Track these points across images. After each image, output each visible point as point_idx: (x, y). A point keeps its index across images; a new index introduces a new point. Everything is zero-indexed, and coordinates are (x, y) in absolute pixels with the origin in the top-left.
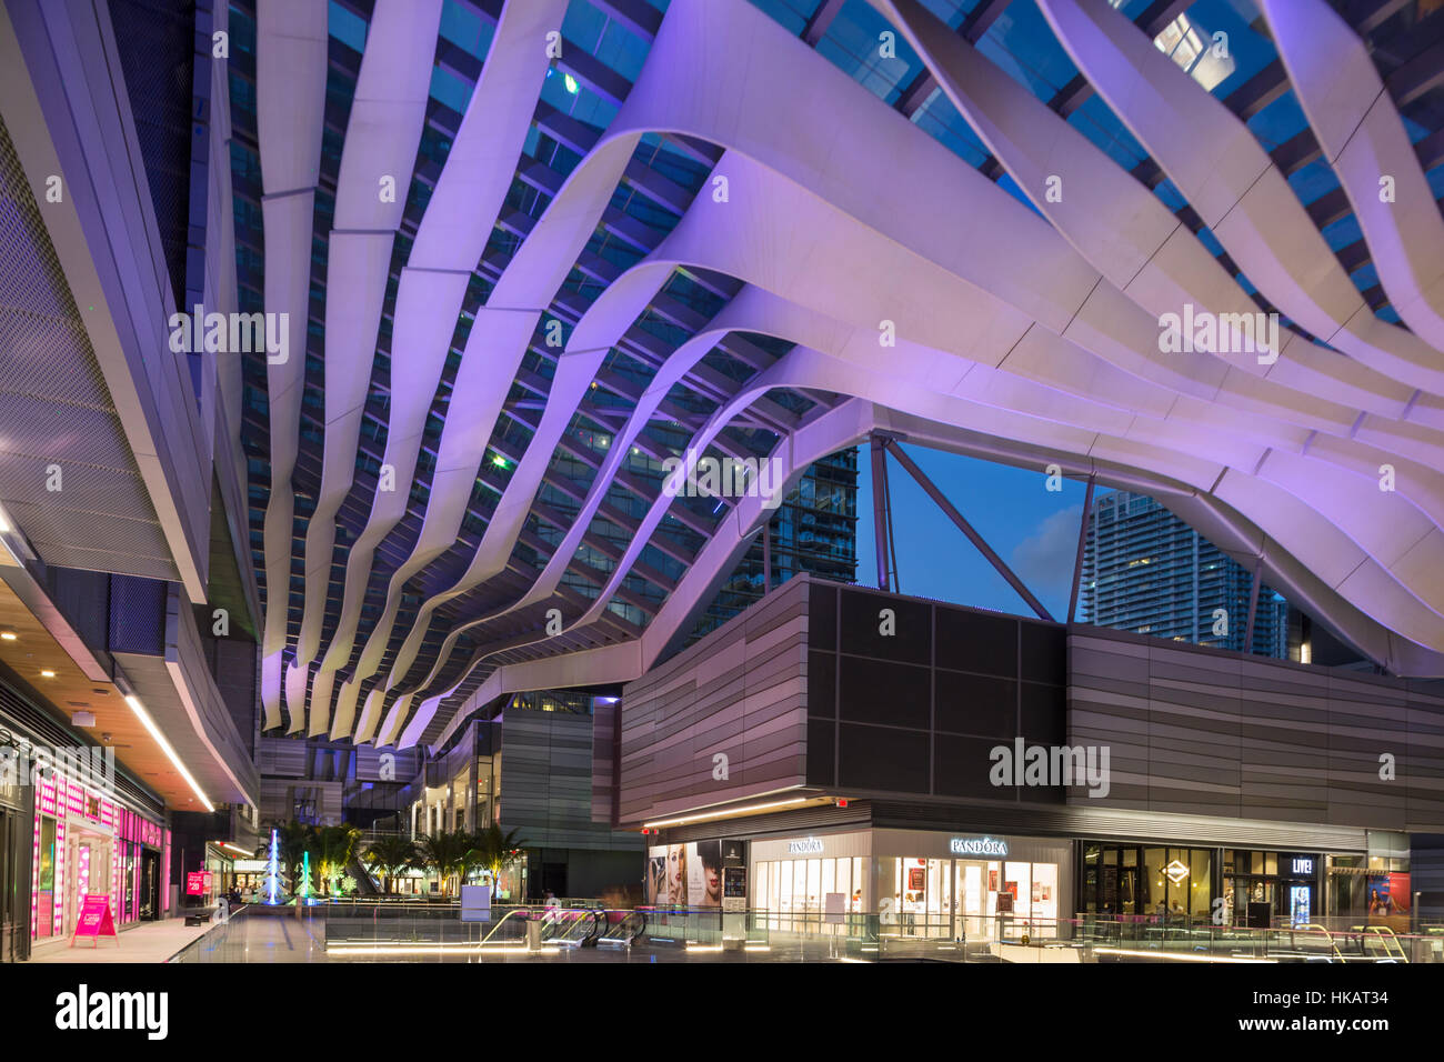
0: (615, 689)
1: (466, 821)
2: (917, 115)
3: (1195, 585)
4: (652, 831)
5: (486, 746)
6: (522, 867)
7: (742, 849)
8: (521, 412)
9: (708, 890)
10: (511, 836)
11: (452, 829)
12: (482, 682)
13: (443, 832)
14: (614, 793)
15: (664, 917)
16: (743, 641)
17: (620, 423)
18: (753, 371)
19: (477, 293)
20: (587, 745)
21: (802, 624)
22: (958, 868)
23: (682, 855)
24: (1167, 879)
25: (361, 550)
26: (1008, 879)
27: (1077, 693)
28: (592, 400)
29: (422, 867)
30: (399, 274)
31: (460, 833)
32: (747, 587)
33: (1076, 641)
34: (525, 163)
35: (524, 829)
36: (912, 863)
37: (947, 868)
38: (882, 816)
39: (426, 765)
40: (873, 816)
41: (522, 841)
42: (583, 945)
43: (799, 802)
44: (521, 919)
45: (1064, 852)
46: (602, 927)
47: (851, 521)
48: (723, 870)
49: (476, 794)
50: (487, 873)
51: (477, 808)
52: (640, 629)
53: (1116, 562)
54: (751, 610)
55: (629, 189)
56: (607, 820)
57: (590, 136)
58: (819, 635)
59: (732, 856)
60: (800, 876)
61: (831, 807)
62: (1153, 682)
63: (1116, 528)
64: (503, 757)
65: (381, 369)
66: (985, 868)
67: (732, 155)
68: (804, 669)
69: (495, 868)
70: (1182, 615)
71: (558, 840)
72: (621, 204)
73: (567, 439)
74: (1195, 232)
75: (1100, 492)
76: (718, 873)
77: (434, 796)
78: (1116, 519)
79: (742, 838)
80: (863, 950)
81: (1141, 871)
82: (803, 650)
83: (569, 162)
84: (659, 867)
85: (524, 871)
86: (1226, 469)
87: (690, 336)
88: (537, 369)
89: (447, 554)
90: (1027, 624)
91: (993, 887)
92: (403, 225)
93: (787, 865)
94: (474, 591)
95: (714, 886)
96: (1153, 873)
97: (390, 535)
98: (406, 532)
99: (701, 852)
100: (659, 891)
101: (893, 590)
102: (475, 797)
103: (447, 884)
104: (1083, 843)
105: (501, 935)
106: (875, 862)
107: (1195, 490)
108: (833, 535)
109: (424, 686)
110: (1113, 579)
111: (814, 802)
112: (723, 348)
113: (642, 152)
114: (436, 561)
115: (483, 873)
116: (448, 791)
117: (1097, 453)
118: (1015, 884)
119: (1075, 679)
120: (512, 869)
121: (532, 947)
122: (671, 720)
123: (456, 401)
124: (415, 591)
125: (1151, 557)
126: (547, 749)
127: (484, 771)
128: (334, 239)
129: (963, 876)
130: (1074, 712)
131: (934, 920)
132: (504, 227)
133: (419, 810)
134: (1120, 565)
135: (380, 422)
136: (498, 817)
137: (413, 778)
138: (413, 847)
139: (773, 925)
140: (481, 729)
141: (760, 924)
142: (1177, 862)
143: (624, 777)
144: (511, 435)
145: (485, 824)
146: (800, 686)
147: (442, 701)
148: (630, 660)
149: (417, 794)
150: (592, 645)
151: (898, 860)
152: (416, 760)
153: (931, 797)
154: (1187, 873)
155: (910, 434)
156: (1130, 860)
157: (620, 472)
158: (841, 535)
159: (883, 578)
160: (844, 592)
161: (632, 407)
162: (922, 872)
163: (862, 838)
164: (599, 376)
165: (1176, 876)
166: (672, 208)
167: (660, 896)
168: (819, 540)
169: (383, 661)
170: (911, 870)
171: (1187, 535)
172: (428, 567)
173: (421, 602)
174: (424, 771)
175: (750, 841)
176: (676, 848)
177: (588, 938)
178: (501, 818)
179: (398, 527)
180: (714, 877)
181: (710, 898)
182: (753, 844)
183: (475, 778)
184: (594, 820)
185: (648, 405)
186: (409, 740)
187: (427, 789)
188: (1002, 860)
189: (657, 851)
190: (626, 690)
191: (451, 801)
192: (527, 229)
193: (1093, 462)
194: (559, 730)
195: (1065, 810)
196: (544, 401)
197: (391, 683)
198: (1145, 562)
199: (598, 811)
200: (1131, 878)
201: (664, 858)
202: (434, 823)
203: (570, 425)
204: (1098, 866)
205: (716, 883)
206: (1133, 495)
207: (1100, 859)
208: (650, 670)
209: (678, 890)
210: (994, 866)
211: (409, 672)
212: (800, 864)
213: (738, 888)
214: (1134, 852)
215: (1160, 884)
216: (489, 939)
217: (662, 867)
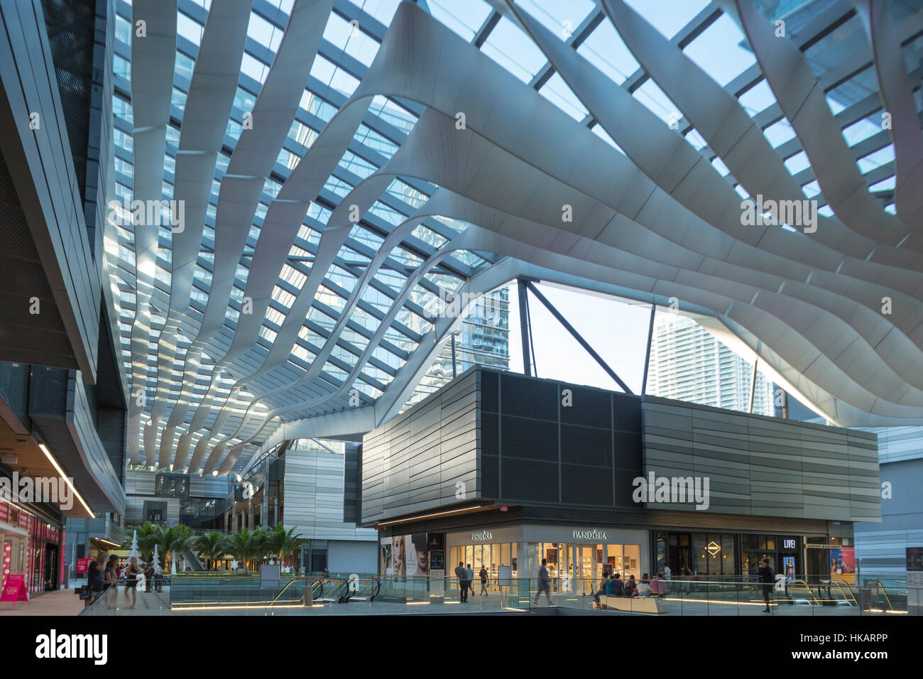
0: (358, 437)
1: (261, 523)
4: (383, 527)
7: (441, 538)
9: (419, 566)
10: (292, 531)
12: (272, 434)
14: (357, 505)
15: (390, 583)
16: (440, 407)
20: (340, 473)
21: (476, 395)
22: (577, 549)
23: (402, 543)
24: (707, 554)
26: (609, 555)
27: (648, 438)
33: (647, 406)
35: (299, 527)
36: (549, 546)
37: (571, 550)
38: (529, 517)
41: (298, 535)
42: (340, 602)
43: (477, 508)
45: (643, 537)
46: (351, 590)
47: (505, 332)
50: (276, 556)
58: (487, 403)
59: (435, 543)
60: (478, 555)
61: (496, 512)
62: (695, 431)
63: (668, 337)
68: (479, 424)
69: (281, 553)
70: (710, 389)
71: (320, 533)
76: (426, 555)
77: (241, 507)
78: (667, 331)
79: (441, 532)
80: (520, 602)
81: (691, 549)
82: (477, 412)
84: (387, 551)
90: (616, 394)
91: (600, 561)
93: (470, 548)
95: (423, 562)
96: (698, 550)
99: (414, 541)
100: (387, 566)
101: (533, 375)
103: (249, 564)
104: (657, 532)
105: (286, 596)
108: (495, 341)
111: (486, 508)
115: (273, 556)
116: (250, 503)
118: (614, 558)
119: (647, 430)
120: (292, 553)
121: (306, 604)
122: (395, 458)
126: (314, 476)
127: (274, 490)
129: (581, 554)
130: (647, 449)
133: (230, 516)
137: (228, 496)
141: (452, 587)
142: (713, 542)
143: (364, 494)
146: (476, 435)
149: (229, 505)
151: (540, 544)
152: (230, 484)
153: (560, 504)
154: (720, 549)
156: (684, 542)
158: (499, 341)
159: (527, 367)
160: (502, 375)
162: (555, 551)
165: (713, 551)
167: (388, 569)
168: (486, 344)
170: (548, 550)
174: (234, 491)
175: (446, 533)
176: (398, 538)
177: (342, 597)
180: (423, 557)
181: (420, 570)
182: (448, 535)
187: (235, 502)
188: (605, 542)
190: (365, 438)
191: (251, 510)
193: (654, 297)
194: (322, 464)
195: (643, 512)
200: (684, 553)
201: (390, 545)
202: (240, 524)
205: (424, 560)
208: (380, 426)
209: (400, 565)
210: (600, 547)
212: (478, 547)
213: (439, 564)
214: (686, 537)
215: (704, 557)
216: (278, 599)
217: (390, 550)
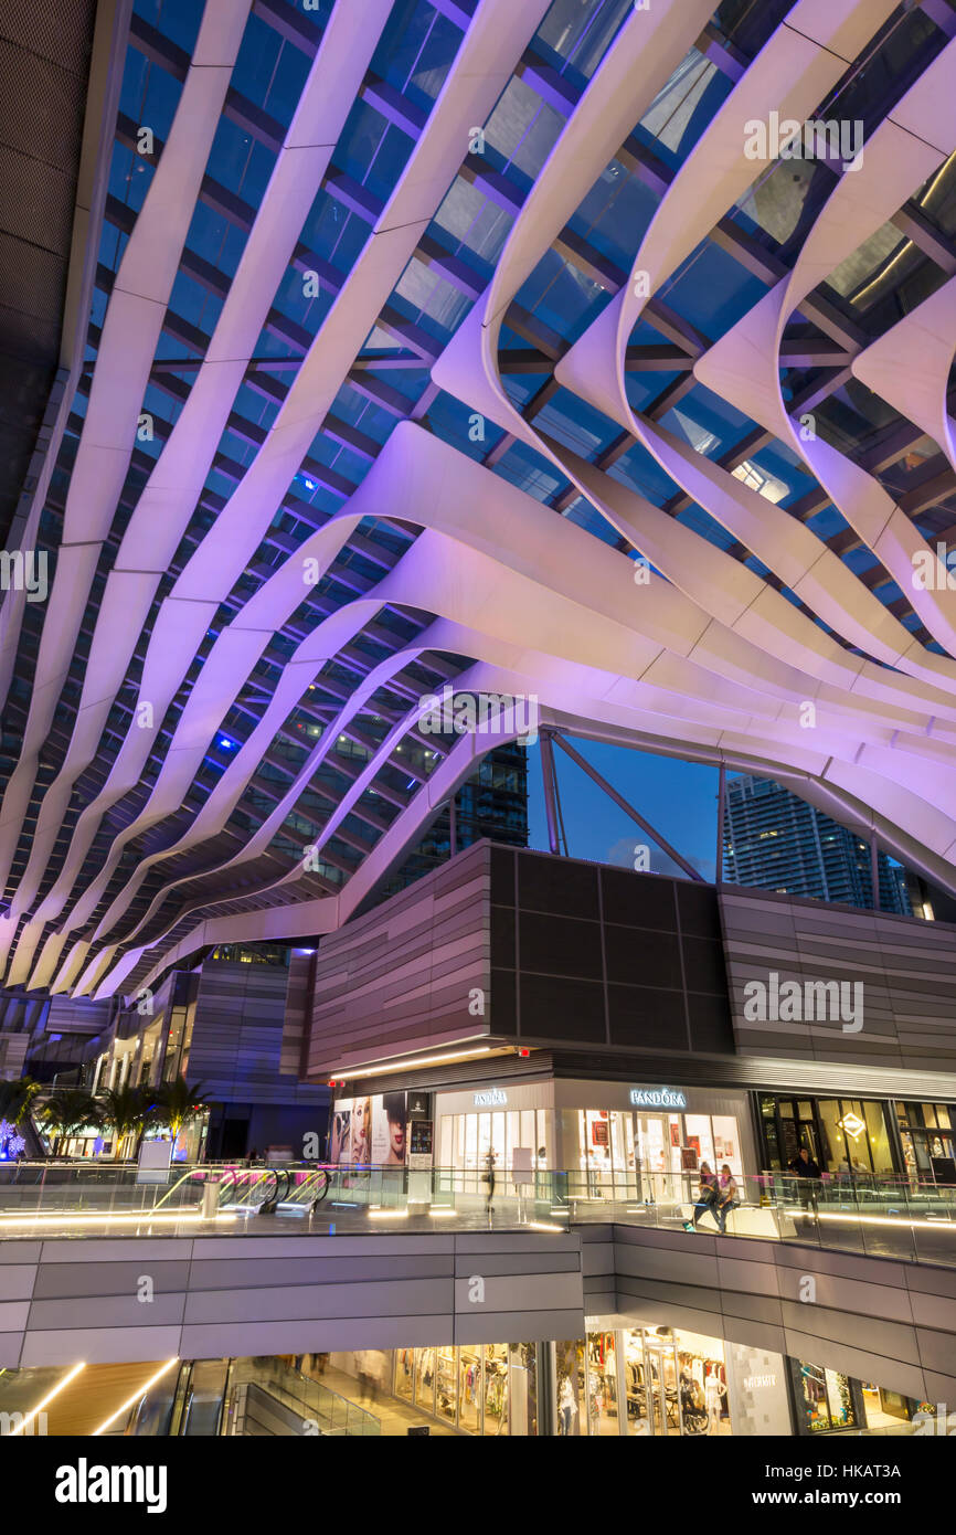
0: (312, 941)
1: (152, 1075)
2: (566, 512)
3: (819, 853)
4: (339, 1083)
5: (181, 998)
6: (204, 1125)
7: (427, 1100)
8: (249, 706)
9: (393, 1148)
10: (196, 1088)
11: (136, 1083)
12: (186, 934)
13: (126, 1084)
14: (303, 1044)
15: (345, 1179)
16: (432, 897)
17: (332, 716)
18: (445, 680)
19: (224, 616)
20: (282, 996)
21: (485, 882)
22: (639, 1122)
23: (368, 1109)
24: (845, 1134)
25: (91, 814)
26: (689, 1134)
27: (732, 947)
28: (310, 697)
29: (100, 1126)
30: (161, 602)
31: (144, 1086)
32: (434, 852)
33: (726, 900)
34: (271, 532)
35: (209, 1082)
36: (594, 1116)
37: (629, 1122)
38: (565, 1066)
39: (120, 1016)
40: (554, 1065)
41: (204, 1096)
42: (262, 1212)
43: (484, 1051)
44: (198, 1183)
45: (740, 1103)
46: (283, 1191)
47: (521, 797)
48: (409, 1126)
49: (166, 1045)
50: (166, 1131)
51: (165, 1060)
52: (339, 886)
53: (749, 834)
54: (437, 871)
55: (350, 551)
56: (294, 1072)
57: (324, 518)
58: (499, 893)
59: (418, 1109)
60: (485, 1131)
61: (514, 1057)
62: (799, 936)
63: (745, 806)
64: (198, 1007)
65: (136, 668)
66: (666, 1121)
67: (429, 532)
68: (487, 923)
69: (176, 1126)
70: (813, 879)
71: (241, 1093)
72: (343, 559)
73: (287, 726)
74: (779, 590)
75: (730, 777)
76: (403, 1128)
77: (123, 1048)
78: (744, 799)
79: (427, 1090)
80: (553, 1214)
81: (817, 1123)
82: (486, 906)
83: (304, 533)
84: (343, 1123)
85: (205, 1129)
86: (831, 758)
87: (394, 653)
88: (266, 674)
89: (170, 818)
90: (681, 884)
91: (676, 1143)
92: (170, 569)
93: (472, 1118)
94: (190, 851)
95: (399, 1143)
96: (829, 1127)
97: (120, 801)
98: (136, 799)
99: (387, 1105)
100: (342, 1149)
101: (563, 854)
102: (164, 1049)
103: (122, 1145)
104: (759, 1095)
105: (175, 1201)
106: (558, 1115)
107: (809, 775)
108: (506, 810)
109: (130, 938)
110: (748, 848)
111: (498, 1051)
112: (419, 662)
113: (360, 531)
114: (159, 824)
115: (162, 1131)
116: (138, 1042)
117: (725, 745)
118: (696, 1139)
119: (729, 934)
120: (192, 1127)
121: (207, 1215)
122: (362, 972)
123: (195, 696)
124: (135, 851)
125: (778, 830)
126: (241, 999)
127: (177, 1020)
128: (112, 576)
129: (645, 1129)
130: (732, 963)
131: (620, 1179)
132: (250, 572)
133: (104, 1063)
134: (753, 836)
135: (127, 709)
136: (184, 1070)
137: (104, 1029)
138: (94, 1102)
139: (458, 1187)
140: (178, 980)
141: (444, 1186)
142: (850, 1115)
143: (315, 1027)
144: (239, 724)
145: (170, 1077)
146: (484, 938)
147: (146, 952)
148: (327, 915)
149: (105, 1045)
150: (294, 900)
151: (581, 1112)
152: (110, 1010)
153: (608, 1047)
154: (864, 1127)
155: (571, 729)
156: (806, 1114)
157: (329, 755)
158: (515, 810)
159: (554, 843)
160: (520, 854)
161: (343, 704)
162: (604, 1125)
163: (543, 1089)
164: (317, 680)
165: (853, 1130)
166: (384, 565)
167: (343, 1155)
168: (496, 815)
169: (94, 914)
170: (594, 1123)
171: (805, 813)
172: (150, 829)
173: (139, 860)
174: (116, 1022)
175: (435, 1093)
176: (361, 1101)
177: (267, 1203)
178: (188, 1070)
179: (129, 795)
180: (398, 1132)
181: (394, 1155)
182: (438, 1096)
183: (167, 1028)
184: (283, 1071)
185: (356, 703)
186: (107, 990)
187: (117, 1041)
188: (682, 1112)
189: (343, 1105)
190: (322, 942)
191: (139, 1053)
192: (269, 575)
193: (722, 752)
194: (255, 981)
195: (737, 1061)
196: (270, 697)
197: (97, 935)
198: (774, 834)
199: (287, 1063)
200: (808, 1132)
201: (349, 1112)
202: (118, 1077)
203: (290, 717)
204: (775, 1119)
205: (401, 1139)
206: (755, 779)
207: (777, 1111)
208: (345, 924)
209: (362, 1147)
210: (674, 1119)
211: (118, 924)
212: (485, 1117)
213: (424, 1144)
214: (809, 1104)
215: (839, 1138)
216: (160, 1207)
217: (347, 1122)
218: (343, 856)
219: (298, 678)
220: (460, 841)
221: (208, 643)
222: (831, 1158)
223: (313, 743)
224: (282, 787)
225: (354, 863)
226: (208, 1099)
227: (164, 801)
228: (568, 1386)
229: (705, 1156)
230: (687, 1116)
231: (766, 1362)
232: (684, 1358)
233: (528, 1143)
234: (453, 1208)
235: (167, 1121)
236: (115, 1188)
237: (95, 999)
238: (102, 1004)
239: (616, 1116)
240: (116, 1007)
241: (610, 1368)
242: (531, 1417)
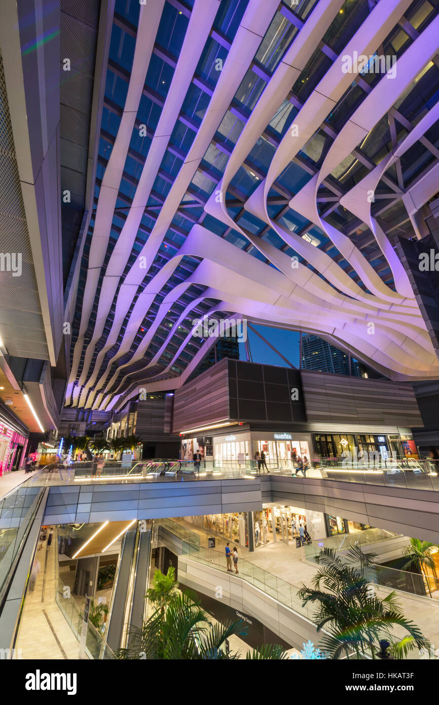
0: (173, 391)
1: (124, 434)
2: (249, 252)
3: (331, 358)
4: (183, 435)
5: (132, 410)
6: (141, 448)
7: (211, 439)
8: (150, 318)
10: (138, 438)
11: (120, 436)
12: (133, 390)
13: (117, 437)
14: (171, 423)
15: (186, 464)
16: (210, 376)
17: (176, 320)
18: (210, 307)
19: (140, 289)
20: (163, 408)
21: (227, 371)
22: (277, 444)
23: (192, 442)
24: (342, 446)
25: (102, 354)
26: (293, 447)
28: (168, 314)
29: (109, 450)
30: (121, 285)
31: (122, 437)
32: (210, 362)
33: (303, 374)
34: (154, 262)
35: (142, 436)
36: (263, 442)
37: (274, 444)
38: (253, 428)
39: (114, 416)
40: (250, 427)
41: (141, 439)
42: (161, 475)
43: (228, 424)
44: (140, 466)
45: (309, 437)
46: (167, 468)
47: (237, 344)
48: (205, 447)
49: (128, 425)
50: (130, 451)
51: (128, 429)
52: (181, 373)
53: (309, 353)
54: (211, 368)
55: (180, 267)
56: (169, 432)
57: (171, 257)
58: (231, 374)
59: (208, 442)
60: (229, 448)
61: (237, 425)
62: (327, 385)
63: (308, 344)
64: (138, 413)
65: (113, 307)
66: (286, 443)
67: (205, 261)
68: (227, 384)
69: (133, 449)
70: (329, 367)
71: (152, 439)
72: (178, 269)
73: (162, 324)
74: (318, 275)
75: (303, 335)
76: (203, 448)
77: (115, 426)
78: (307, 342)
79: (211, 436)
80: (251, 473)
81: (333, 443)
82: (227, 378)
83: (165, 262)
85: (142, 450)
86: (335, 328)
87: (195, 299)
88: (155, 307)
89: (126, 354)
90: (289, 370)
91: (289, 450)
92: (123, 275)
93: (225, 444)
94: (133, 364)
95: (202, 453)
96: (336, 444)
97: (111, 349)
98: (115, 348)
99: (198, 441)
100: (185, 455)
101: (251, 361)
102: (128, 426)
103: (116, 455)
104: (315, 434)
105: (134, 472)
106: (252, 443)
107: (328, 334)
108: (232, 348)
109: (115, 392)
110: (309, 358)
111: (232, 424)
112: (203, 302)
113: (183, 260)
114: (123, 356)
115: (128, 451)
116: (120, 424)
117: (302, 325)
118: (295, 449)
119: (304, 385)
120: (138, 449)
121: (144, 476)
122: (189, 400)
123: (132, 315)
124: (116, 365)
125: (318, 352)
126: (151, 410)
127: (131, 417)
128: (105, 278)
129: (279, 446)
130: (305, 394)
131: (272, 462)
132: (148, 275)
133: (110, 430)
134: (310, 354)
135: (111, 320)
136: (134, 432)
137: (109, 420)
138: (107, 442)
139: (221, 466)
140: (131, 404)
141: (217, 465)
142: (343, 439)
143: (174, 418)
144: (147, 324)
145: (130, 434)
146: (227, 389)
147: (121, 396)
148: (177, 383)
149: (110, 425)
150: (166, 379)
151: (259, 442)
152: (111, 414)
153: (267, 421)
154: (347, 443)
156: (329, 440)
157: (175, 332)
159: (248, 358)
160: (237, 362)
161: (179, 316)
162: (266, 445)
163: (247, 435)
164: (171, 308)
165: (344, 444)
166: (190, 271)
167: (185, 457)
168: (229, 350)
169: (104, 385)
170: (263, 445)
171: (326, 346)
172: (120, 358)
173: (117, 368)
174: (113, 418)
176: (190, 440)
177: (162, 472)
178: (136, 433)
179: (113, 347)
180: (202, 450)
182: (214, 438)
183: (128, 419)
184: (165, 432)
185: (183, 316)
186: (109, 409)
187: (113, 424)
188: (291, 440)
189: (184, 441)
190: (176, 391)
191: (120, 427)
192: (154, 276)
193: (300, 327)
194: (155, 404)
195: (308, 424)
196: (156, 315)
197: (105, 391)
198: (317, 353)
199: (166, 429)
200: (330, 445)
201: (186, 444)
202: (114, 435)
203: (163, 321)
204: (320, 442)
206: (310, 336)
207: (320, 439)
208: (184, 385)
209: (191, 454)
210: (288, 443)
211: (112, 388)
212: (229, 444)
213: (210, 453)
214: (330, 437)
215: (340, 447)
216: (130, 474)
217: (186, 447)
218: (182, 364)
219: (165, 308)
220: (218, 358)
221: (136, 298)
222: (337, 453)
223: (170, 329)
224: (161, 343)
225: (185, 366)
226: (142, 441)
227: (124, 349)
228: (257, 524)
229: (298, 454)
230: (292, 442)
231: (318, 515)
232: (293, 515)
233: (243, 452)
234: (220, 472)
235: (130, 448)
236: (115, 468)
237: (106, 411)
238: (108, 412)
239: (270, 442)
240: (112, 413)
241: (270, 518)
242: (246, 533)
